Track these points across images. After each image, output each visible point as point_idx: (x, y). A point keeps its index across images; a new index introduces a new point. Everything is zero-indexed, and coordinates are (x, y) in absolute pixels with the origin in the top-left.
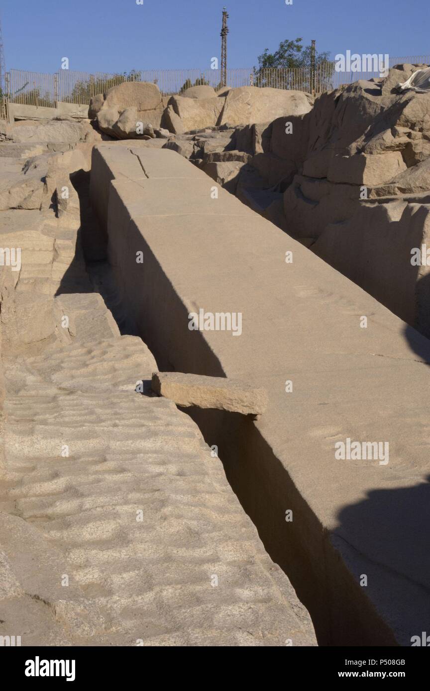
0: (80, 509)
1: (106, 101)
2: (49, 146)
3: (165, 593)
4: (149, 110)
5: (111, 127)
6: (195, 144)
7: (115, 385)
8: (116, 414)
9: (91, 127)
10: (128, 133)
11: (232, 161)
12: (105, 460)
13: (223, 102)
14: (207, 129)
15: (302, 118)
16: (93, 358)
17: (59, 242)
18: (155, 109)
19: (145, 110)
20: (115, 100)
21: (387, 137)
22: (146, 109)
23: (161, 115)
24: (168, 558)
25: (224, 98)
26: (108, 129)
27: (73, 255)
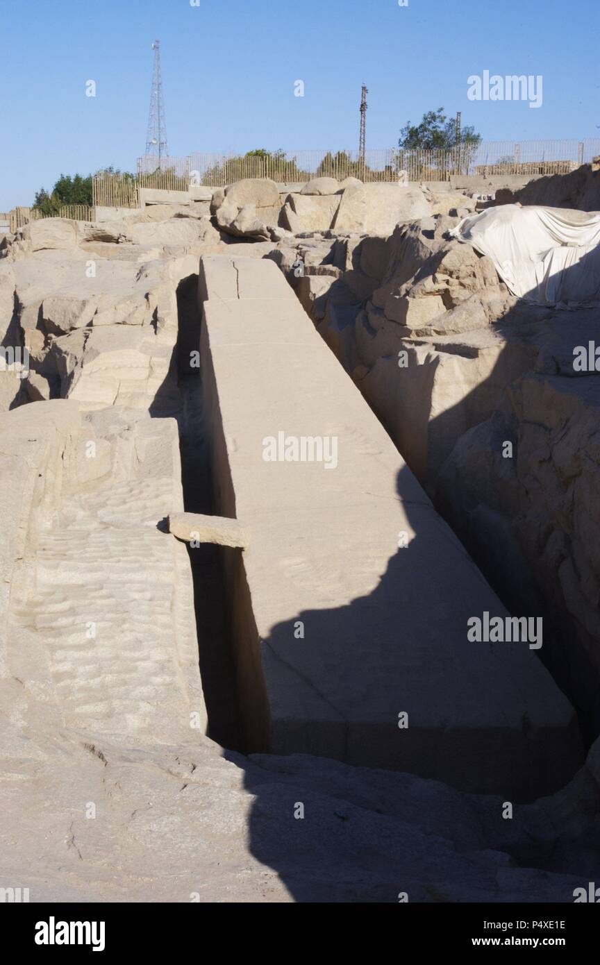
0: (73, 624)
1: (226, 198)
2: (165, 249)
3: (107, 678)
4: (268, 206)
5: (228, 226)
6: (298, 253)
7: (142, 521)
8: (125, 551)
9: (210, 224)
10: (244, 232)
11: (326, 275)
12: (102, 588)
13: (339, 201)
14: (316, 233)
15: (386, 240)
16: (132, 496)
17: (154, 359)
18: (273, 206)
19: (264, 207)
20: (235, 196)
21: (428, 283)
22: (264, 205)
23: (279, 212)
24: (117, 658)
25: (340, 196)
26: (226, 227)
27: (166, 371)
